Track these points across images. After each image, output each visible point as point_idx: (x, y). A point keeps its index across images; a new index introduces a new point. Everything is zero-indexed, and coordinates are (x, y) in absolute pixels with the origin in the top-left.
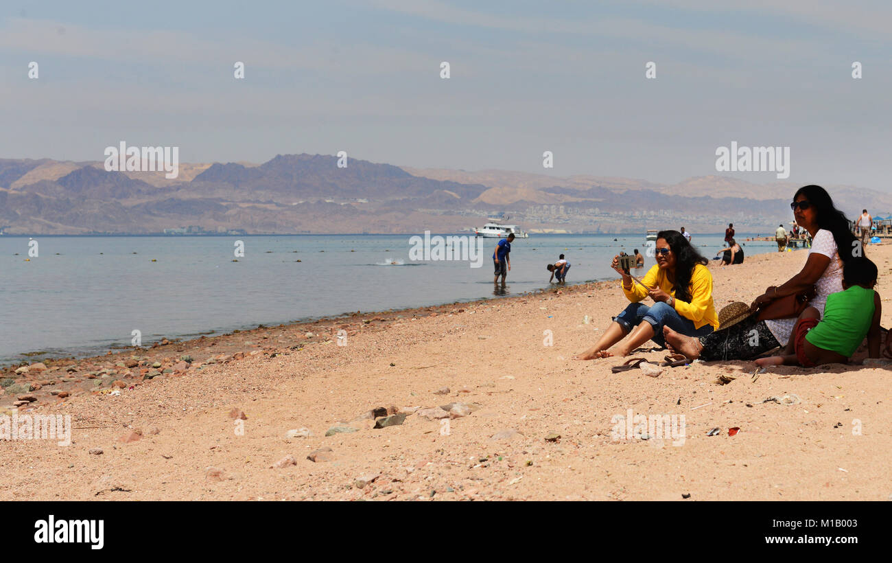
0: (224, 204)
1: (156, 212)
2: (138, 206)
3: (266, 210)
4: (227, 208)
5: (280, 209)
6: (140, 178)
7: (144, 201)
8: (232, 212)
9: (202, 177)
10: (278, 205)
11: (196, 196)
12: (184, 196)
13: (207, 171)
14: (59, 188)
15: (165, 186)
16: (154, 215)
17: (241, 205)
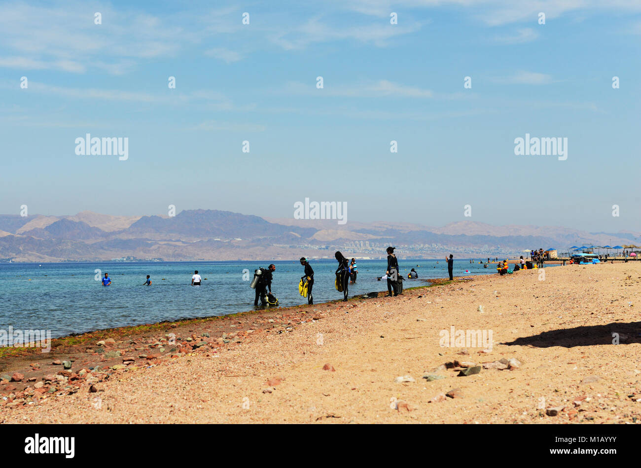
0: (149, 242)
1: (106, 248)
2: (95, 244)
3: (175, 246)
4: (151, 245)
5: (186, 245)
6: (96, 226)
7: (99, 240)
8: (154, 247)
9: (135, 225)
10: (183, 242)
11: (131, 237)
12: (124, 237)
13: (139, 221)
14: (46, 233)
15: (112, 231)
16: (105, 249)
17: (160, 243)
